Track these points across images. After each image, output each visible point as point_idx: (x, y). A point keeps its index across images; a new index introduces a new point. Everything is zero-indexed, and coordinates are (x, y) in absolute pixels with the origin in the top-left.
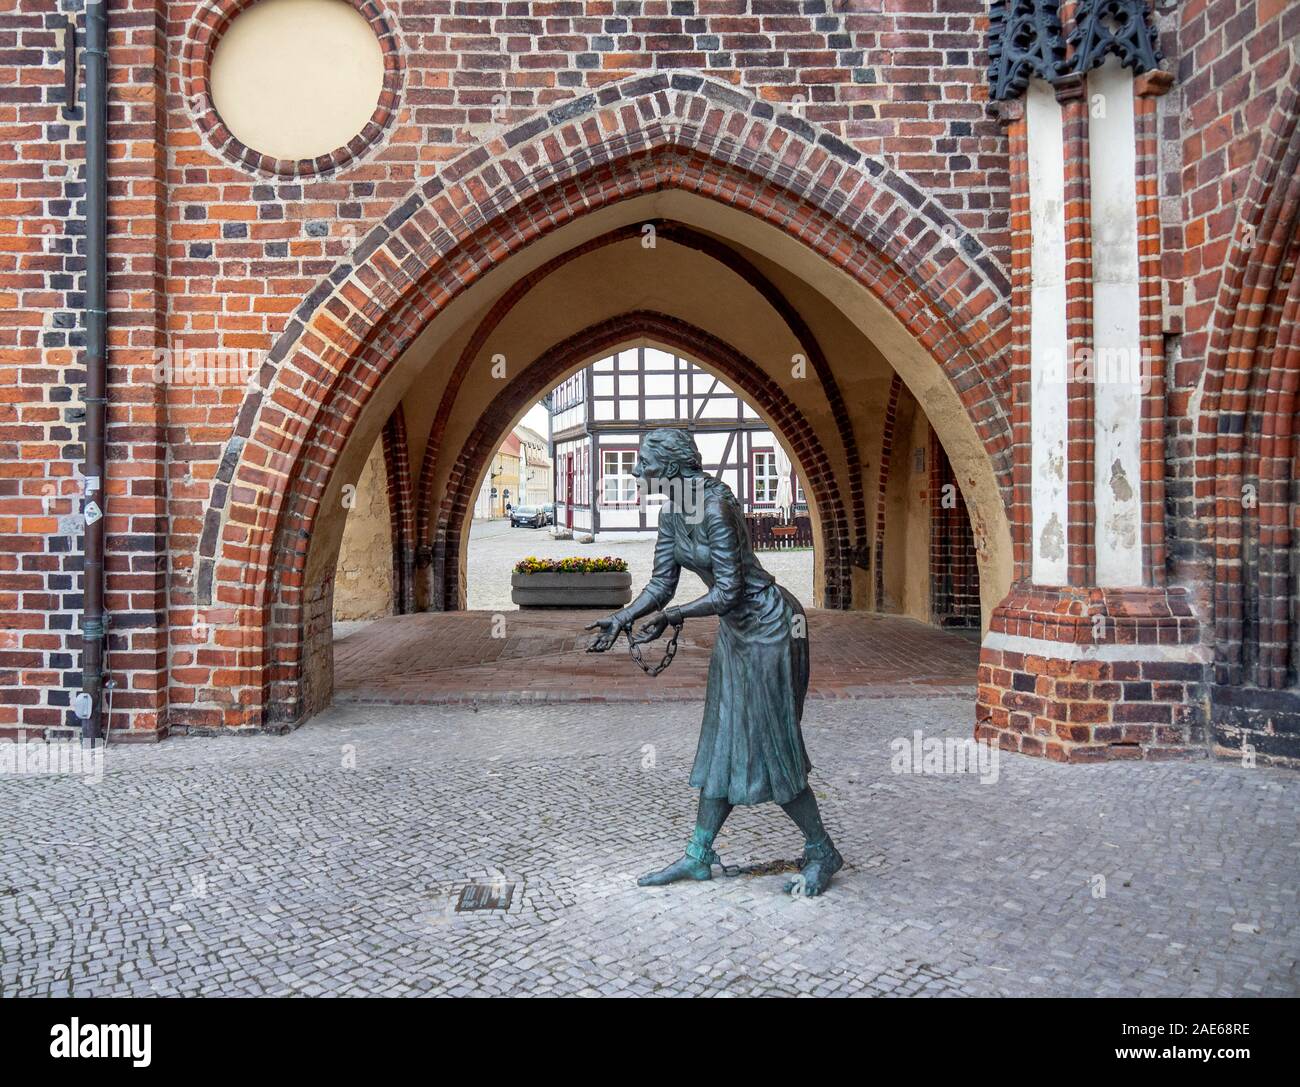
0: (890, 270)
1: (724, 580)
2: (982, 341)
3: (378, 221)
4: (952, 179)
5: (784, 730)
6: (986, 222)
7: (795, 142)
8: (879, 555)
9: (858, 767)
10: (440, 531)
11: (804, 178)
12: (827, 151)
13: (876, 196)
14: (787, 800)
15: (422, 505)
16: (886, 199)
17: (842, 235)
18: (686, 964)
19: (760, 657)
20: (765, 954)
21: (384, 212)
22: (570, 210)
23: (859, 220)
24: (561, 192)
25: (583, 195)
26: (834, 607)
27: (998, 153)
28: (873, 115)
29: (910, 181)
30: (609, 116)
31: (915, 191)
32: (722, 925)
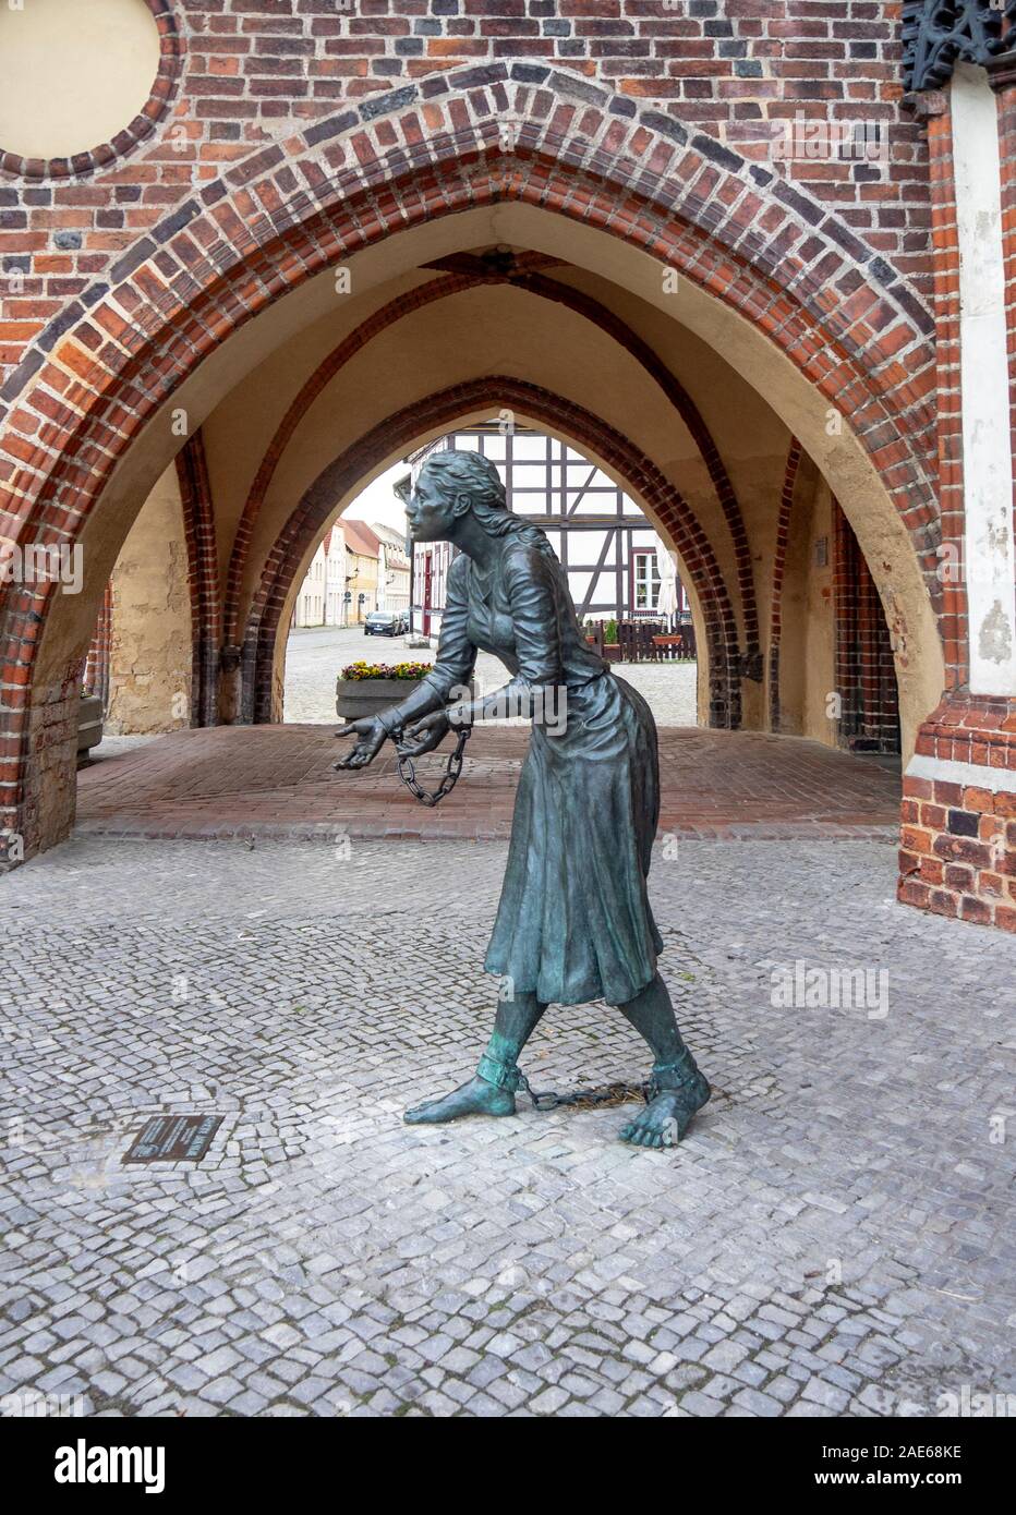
0: (780, 301)
1: (531, 664)
2: (898, 387)
3: (145, 232)
4: (857, 192)
5: (620, 889)
6: (901, 244)
7: (662, 145)
8: (774, 664)
9: (741, 936)
10: (252, 629)
11: (673, 187)
12: (703, 156)
13: (763, 211)
14: (623, 998)
15: (230, 597)
16: (776, 215)
17: (721, 257)
18: (451, 1276)
19: (586, 779)
20: (580, 1258)
21: (151, 221)
22: (383, 223)
23: (742, 238)
24: (373, 201)
25: (400, 205)
26: (721, 726)
27: (914, 162)
28: (759, 115)
29: (805, 193)
30: (433, 111)
31: (812, 206)
32: (519, 1199)
